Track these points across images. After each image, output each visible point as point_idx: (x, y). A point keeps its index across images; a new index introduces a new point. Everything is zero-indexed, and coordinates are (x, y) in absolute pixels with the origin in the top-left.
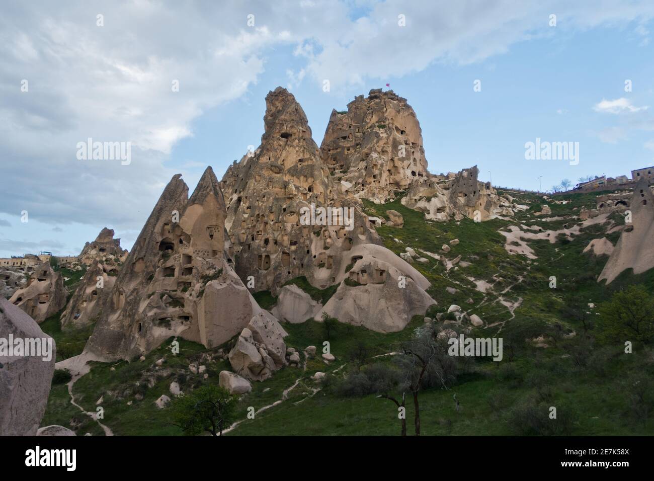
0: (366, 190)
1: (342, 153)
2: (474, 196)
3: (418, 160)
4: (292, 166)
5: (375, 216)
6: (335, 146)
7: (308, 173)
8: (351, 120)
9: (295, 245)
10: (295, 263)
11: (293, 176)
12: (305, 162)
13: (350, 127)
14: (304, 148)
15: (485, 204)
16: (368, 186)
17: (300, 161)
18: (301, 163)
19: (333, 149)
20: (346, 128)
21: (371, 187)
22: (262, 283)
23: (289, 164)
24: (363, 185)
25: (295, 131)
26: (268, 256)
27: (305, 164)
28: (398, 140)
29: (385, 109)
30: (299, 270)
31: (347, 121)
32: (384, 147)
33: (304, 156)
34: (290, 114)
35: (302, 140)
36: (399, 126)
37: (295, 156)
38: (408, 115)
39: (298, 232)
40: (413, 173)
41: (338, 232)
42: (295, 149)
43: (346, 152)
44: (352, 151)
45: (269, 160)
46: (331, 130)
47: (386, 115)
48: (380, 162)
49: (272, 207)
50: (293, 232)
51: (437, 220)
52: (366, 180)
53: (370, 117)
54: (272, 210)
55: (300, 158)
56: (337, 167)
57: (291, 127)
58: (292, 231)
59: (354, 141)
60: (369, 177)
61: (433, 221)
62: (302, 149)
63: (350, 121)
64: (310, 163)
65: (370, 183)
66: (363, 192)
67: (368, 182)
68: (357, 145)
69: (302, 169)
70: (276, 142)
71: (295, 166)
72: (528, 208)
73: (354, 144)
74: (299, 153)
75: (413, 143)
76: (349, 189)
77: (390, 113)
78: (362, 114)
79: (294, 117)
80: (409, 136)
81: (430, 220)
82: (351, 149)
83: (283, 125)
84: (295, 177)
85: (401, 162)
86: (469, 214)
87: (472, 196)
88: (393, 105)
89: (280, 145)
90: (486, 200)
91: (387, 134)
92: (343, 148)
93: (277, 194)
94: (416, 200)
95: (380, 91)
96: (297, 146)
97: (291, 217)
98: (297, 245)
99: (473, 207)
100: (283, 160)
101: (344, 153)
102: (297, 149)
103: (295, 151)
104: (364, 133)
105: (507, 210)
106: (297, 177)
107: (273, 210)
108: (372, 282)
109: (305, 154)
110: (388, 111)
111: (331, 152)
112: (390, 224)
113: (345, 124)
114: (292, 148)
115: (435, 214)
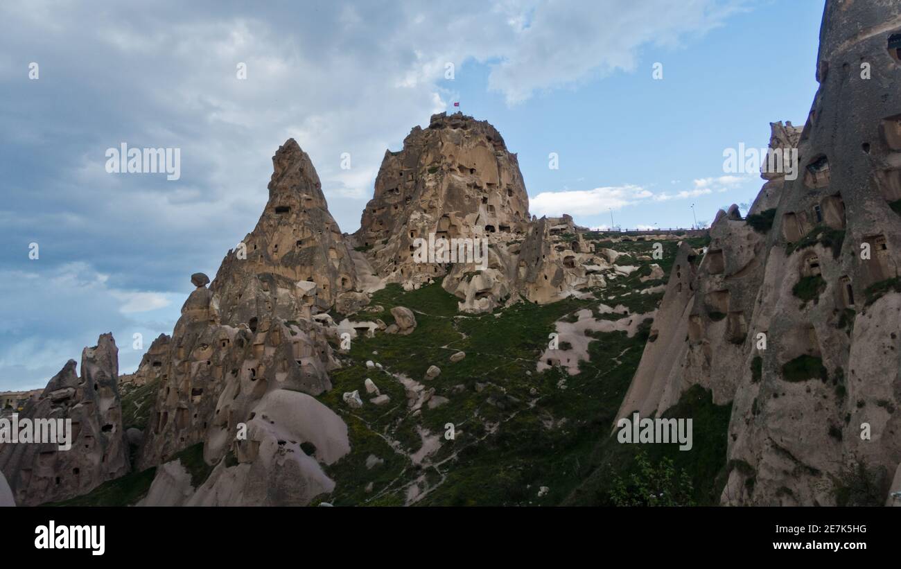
0: (399, 271)
1: (388, 213)
2: (536, 265)
3: (497, 208)
4: (287, 251)
5: (370, 320)
6: (381, 204)
7: (306, 260)
8: (402, 164)
9: (200, 394)
10: (194, 424)
11: (286, 267)
12: (304, 244)
13: (401, 174)
14: (304, 224)
15: (553, 276)
16: (402, 263)
17: (299, 243)
18: (299, 246)
19: (379, 209)
20: (396, 176)
21: (406, 264)
22: (154, 456)
23: (284, 250)
24: (395, 263)
25: (294, 201)
26: (166, 414)
27: (304, 247)
28: (456, 185)
29: (440, 143)
30: (199, 433)
31: (396, 166)
32: (431, 201)
33: (303, 236)
34: (291, 178)
35: (302, 213)
36: (464, 164)
37: (291, 238)
38: (477, 146)
39: (206, 374)
40: (490, 228)
41: (256, 370)
42: (291, 227)
43: (393, 211)
44: (400, 209)
45: (255, 248)
46: (381, 181)
47: (442, 151)
48: (420, 225)
49: (182, 339)
50: (199, 375)
51: (473, 311)
52: (400, 255)
53: (425, 157)
54: (180, 343)
55: (298, 239)
56: (382, 235)
57: (287, 197)
58: (197, 374)
59: (402, 195)
60: (404, 250)
61: (467, 314)
62: (301, 227)
63: (401, 166)
64: (311, 244)
65: (405, 258)
66: (393, 274)
67: (402, 258)
68: (407, 199)
69: (299, 255)
70: (265, 223)
71: (293, 251)
72: (637, 268)
73: (402, 200)
74: (296, 232)
75: (489, 185)
76: (307, 292)
77: (447, 148)
78: (418, 154)
79: (296, 182)
80: (480, 175)
81: (464, 313)
82: (399, 206)
83: (277, 197)
84: (289, 268)
85: (461, 218)
86: (528, 295)
87: (533, 265)
88: (451, 136)
89: (271, 226)
90: (555, 269)
91: (437, 181)
92: (390, 206)
93: (196, 317)
94: (458, 279)
95: (443, 115)
96: (294, 223)
97: (205, 351)
98: (203, 394)
99: (533, 283)
100: (276, 246)
101: (390, 212)
102: (294, 227)
103: (292, 232)
104: (416, 182)
105: (596, 278)
106: (291, 268)
107: (183, 343)
108: (245, 460)
109: (305, 232)
110: (445, 144)
111: (377, 213)
112: (393, 329)
113: (395, 171)
114: (286, 226)
115: (472, 303)
